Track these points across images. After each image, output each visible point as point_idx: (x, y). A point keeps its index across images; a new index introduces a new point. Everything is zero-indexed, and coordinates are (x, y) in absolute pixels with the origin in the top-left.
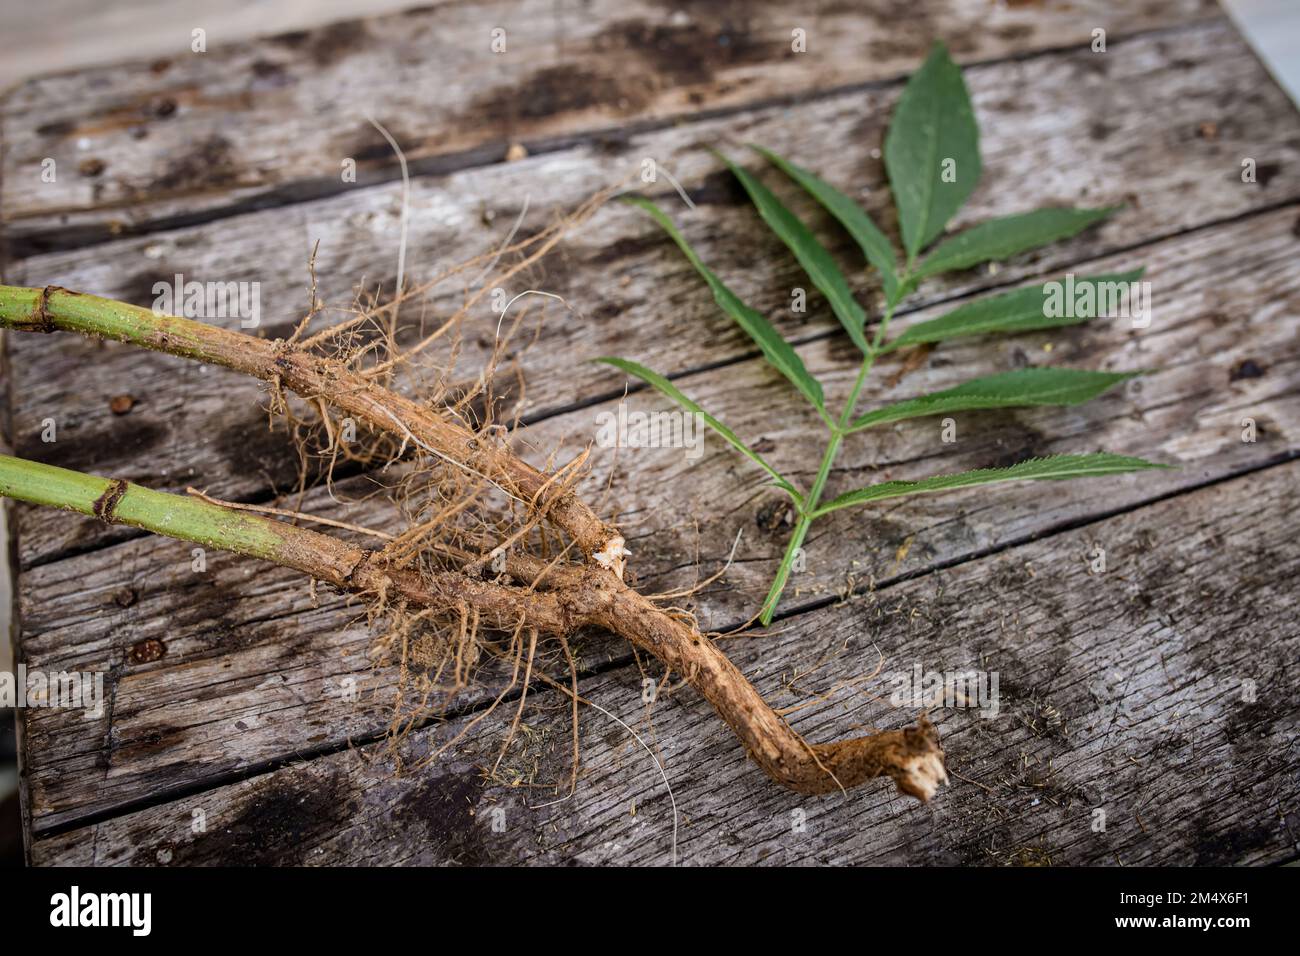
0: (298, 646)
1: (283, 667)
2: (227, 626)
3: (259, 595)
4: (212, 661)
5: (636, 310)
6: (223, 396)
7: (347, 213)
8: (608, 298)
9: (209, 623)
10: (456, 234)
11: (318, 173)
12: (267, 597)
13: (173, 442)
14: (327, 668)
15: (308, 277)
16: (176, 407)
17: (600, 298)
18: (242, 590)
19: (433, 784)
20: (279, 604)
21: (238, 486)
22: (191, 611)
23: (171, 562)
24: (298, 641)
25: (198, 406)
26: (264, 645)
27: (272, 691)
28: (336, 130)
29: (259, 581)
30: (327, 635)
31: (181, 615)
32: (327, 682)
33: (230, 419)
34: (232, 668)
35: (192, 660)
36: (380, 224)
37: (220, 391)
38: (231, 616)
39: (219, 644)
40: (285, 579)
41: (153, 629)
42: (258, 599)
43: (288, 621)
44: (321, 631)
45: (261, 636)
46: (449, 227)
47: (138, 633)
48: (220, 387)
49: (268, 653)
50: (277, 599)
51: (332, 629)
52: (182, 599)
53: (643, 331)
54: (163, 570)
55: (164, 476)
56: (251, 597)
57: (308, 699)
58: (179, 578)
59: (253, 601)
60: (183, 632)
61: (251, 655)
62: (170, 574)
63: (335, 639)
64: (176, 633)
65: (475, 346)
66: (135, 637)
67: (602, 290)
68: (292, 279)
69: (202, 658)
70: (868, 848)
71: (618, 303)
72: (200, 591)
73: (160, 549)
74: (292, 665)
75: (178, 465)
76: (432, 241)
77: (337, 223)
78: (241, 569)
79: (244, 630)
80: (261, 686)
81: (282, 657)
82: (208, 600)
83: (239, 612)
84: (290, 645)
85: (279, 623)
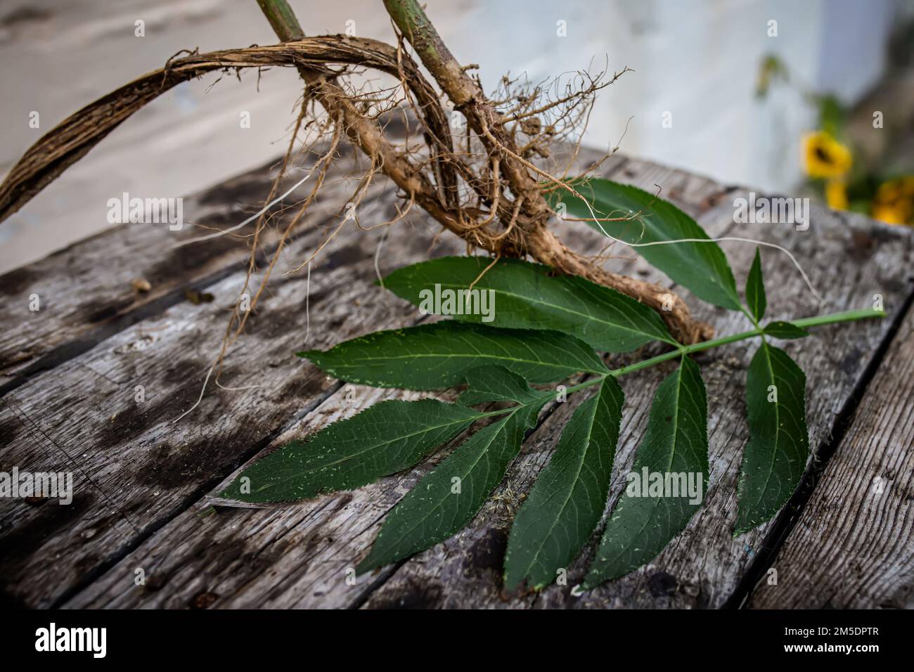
0: (313, 540)
1: (314, 554)
2: (249, 558)
3: (255, 534)
4: (260, 577)
5: (350, 318)
6: (116, 461)
7: (111, 350)
8: (328, 321)
9: (235, 564)
10: (199, 331)
11: (71, 337)
12: (262, 531)
13: (102, 497)
14: (345, 539)
15: (116, 386)
16: (84, 481)
17: (323, 322)
18: (240, 536)
19: (473, 550)
20: (275, 530)
21: (180, 492)
22: (214, 565)
23: (169, 551)
24: (309, 538)
25: (101, 473)
26: (288, 552)
27: (320, 568)
28: (61, 316)
29: (247, 527)
30: (326, 526)
31: (209, 570)
32: (352, 544)
33: (134, 468)
34: (278, 573)
35: (244, 585)
36: (140, 346)
37: (112, 459)
38: (247, 552)
39: (254, 568)
40: (266, 517)
41: (195, 588)
42: (258, 535)
43: (292, 533)
44: (319, 526)
45: (282, 548)
46: (192, 331)
47: (185, 596)
48: (108, 458)
49: (295, 555)
50: (271, 528)
51: (326, 522)
52: (201, 563)
53: (365, 324)
54: (168, 558)
55: (115, 514)
56: (251, 536)
57: (349, 558)
58: (185, 554)
59: (255, 537)
60: (220, 578)
61: (285, 560)
62: (176, 556)
63: (333, 524)
64: (215, 581)
65: (270, 370)
66: (186, 599)
67: (321, 318)
68: (104, 391)
69: (249, 581)
70: (719, 446)
71: (337, 320)
72: (209, 553)
73: (153, 549)
74: (318, 550)
75: (121, 505)
76: (187, 340)
77: (108, 357)
78: (229, 528)
79: (264, 553)
80: (310, 570)
81: (307, 550)
82: (222, 553)
83: (251, 547)
84: (307, 542)
85: (287, 538)
